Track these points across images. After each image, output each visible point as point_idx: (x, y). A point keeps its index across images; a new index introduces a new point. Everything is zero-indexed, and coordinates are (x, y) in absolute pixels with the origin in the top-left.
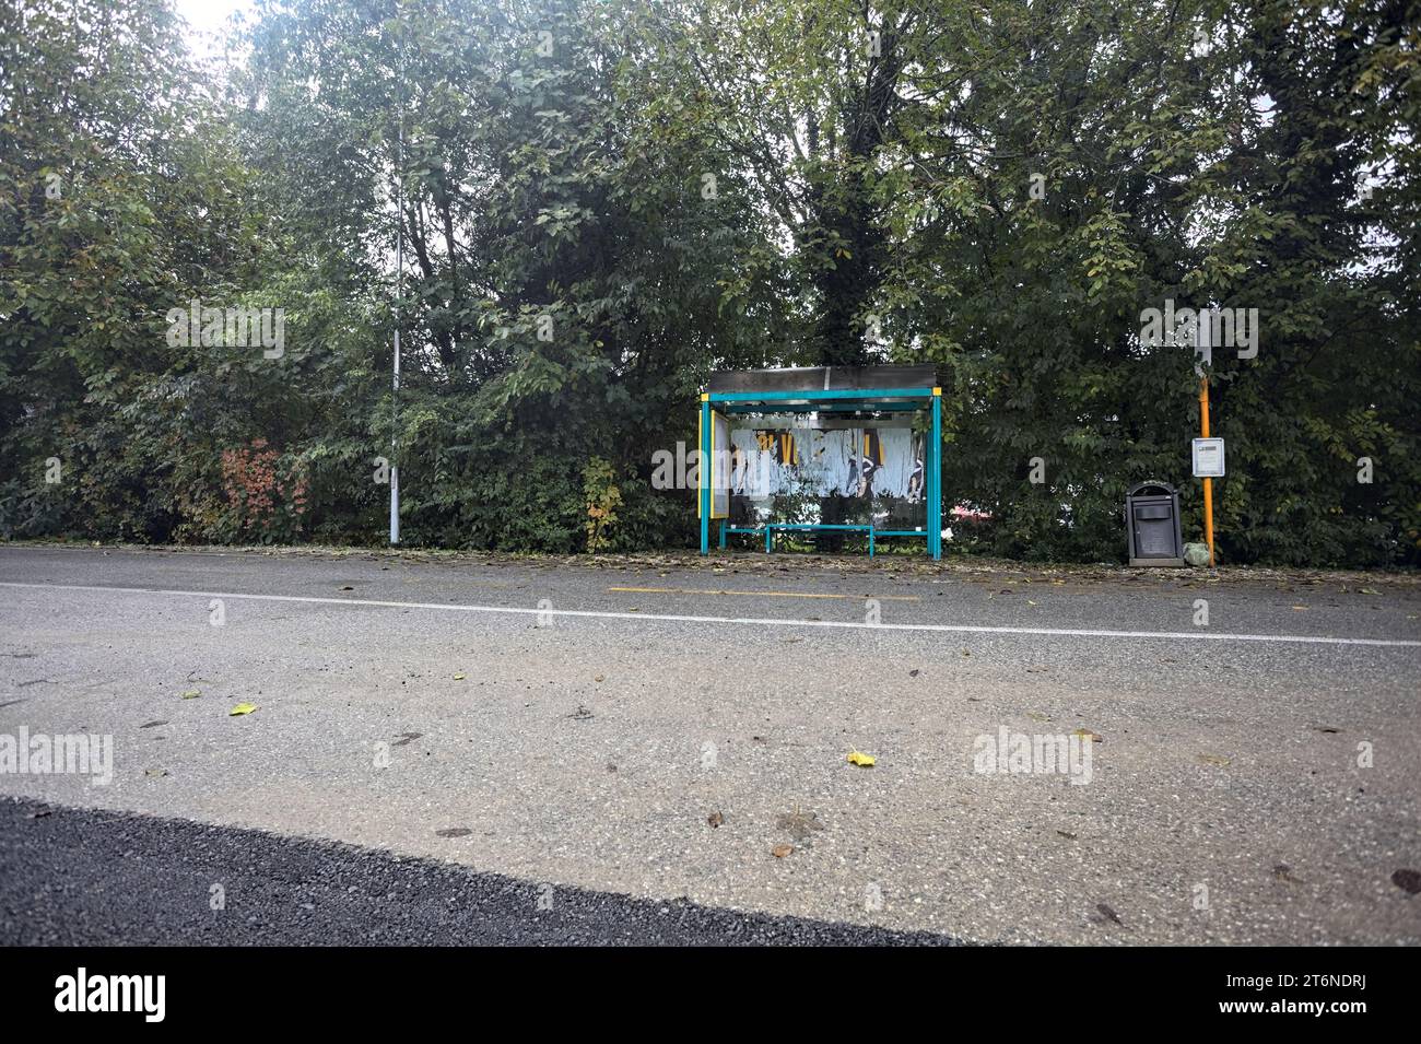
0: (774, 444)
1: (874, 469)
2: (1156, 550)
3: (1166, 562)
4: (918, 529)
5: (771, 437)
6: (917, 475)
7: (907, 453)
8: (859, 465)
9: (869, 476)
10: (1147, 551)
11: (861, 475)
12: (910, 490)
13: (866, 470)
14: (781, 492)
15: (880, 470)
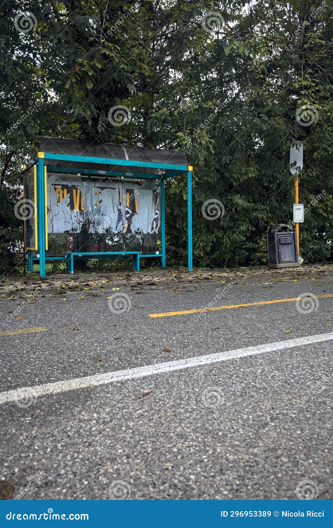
0: (67, 196)
1: (132, 215)
2: (287, 259)
3: (292, 264)
4: (157, 253)
5: (65, 190)
6: (156, 220)
7: (150, 206)
8: (123, 213)
9: (129, 220)
10: (284, 260)
11: (124, 219)
12: (152, 229)
13: (128, 216)
14: (73, 230)
15: (135, 216)
